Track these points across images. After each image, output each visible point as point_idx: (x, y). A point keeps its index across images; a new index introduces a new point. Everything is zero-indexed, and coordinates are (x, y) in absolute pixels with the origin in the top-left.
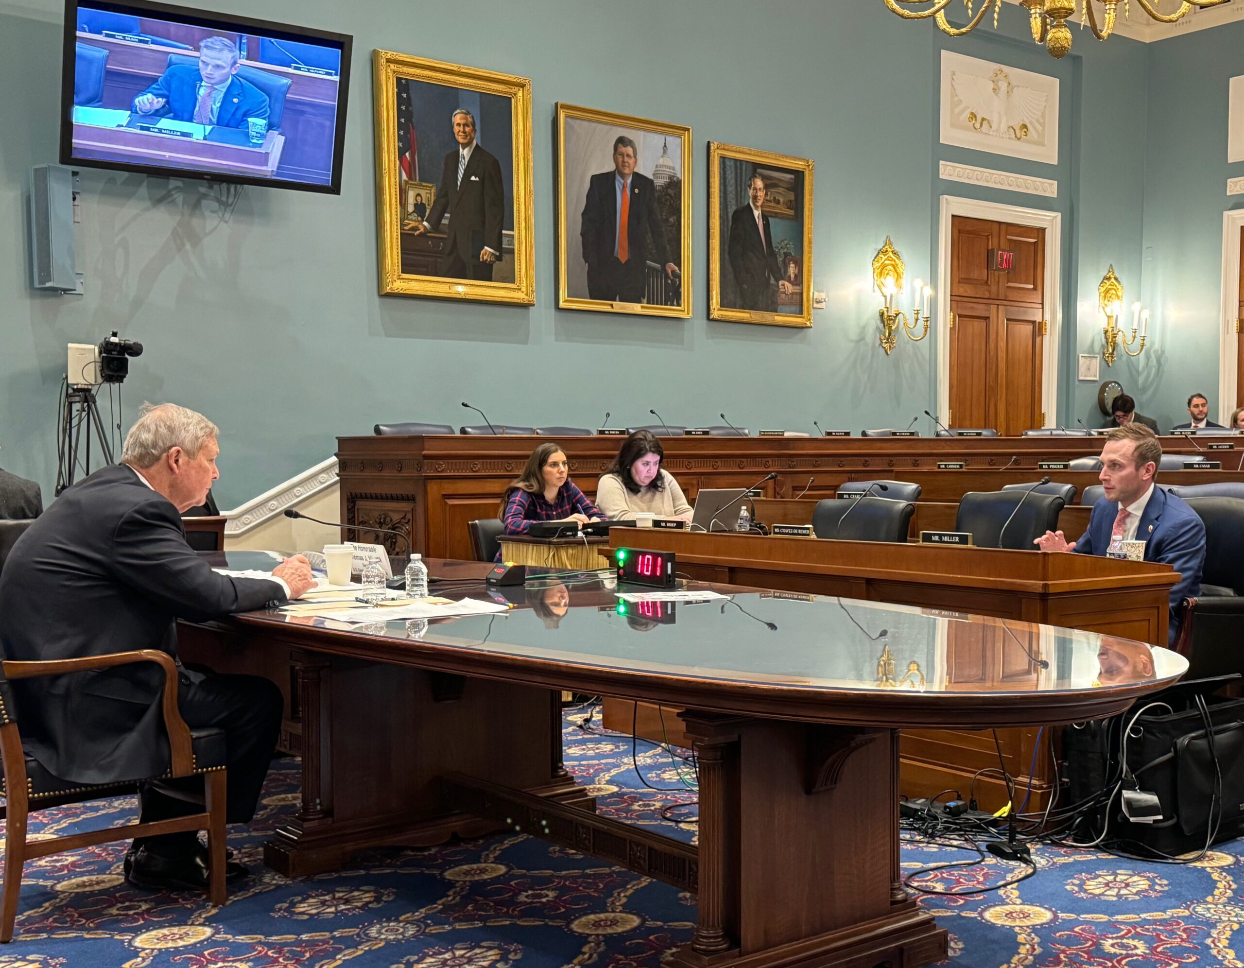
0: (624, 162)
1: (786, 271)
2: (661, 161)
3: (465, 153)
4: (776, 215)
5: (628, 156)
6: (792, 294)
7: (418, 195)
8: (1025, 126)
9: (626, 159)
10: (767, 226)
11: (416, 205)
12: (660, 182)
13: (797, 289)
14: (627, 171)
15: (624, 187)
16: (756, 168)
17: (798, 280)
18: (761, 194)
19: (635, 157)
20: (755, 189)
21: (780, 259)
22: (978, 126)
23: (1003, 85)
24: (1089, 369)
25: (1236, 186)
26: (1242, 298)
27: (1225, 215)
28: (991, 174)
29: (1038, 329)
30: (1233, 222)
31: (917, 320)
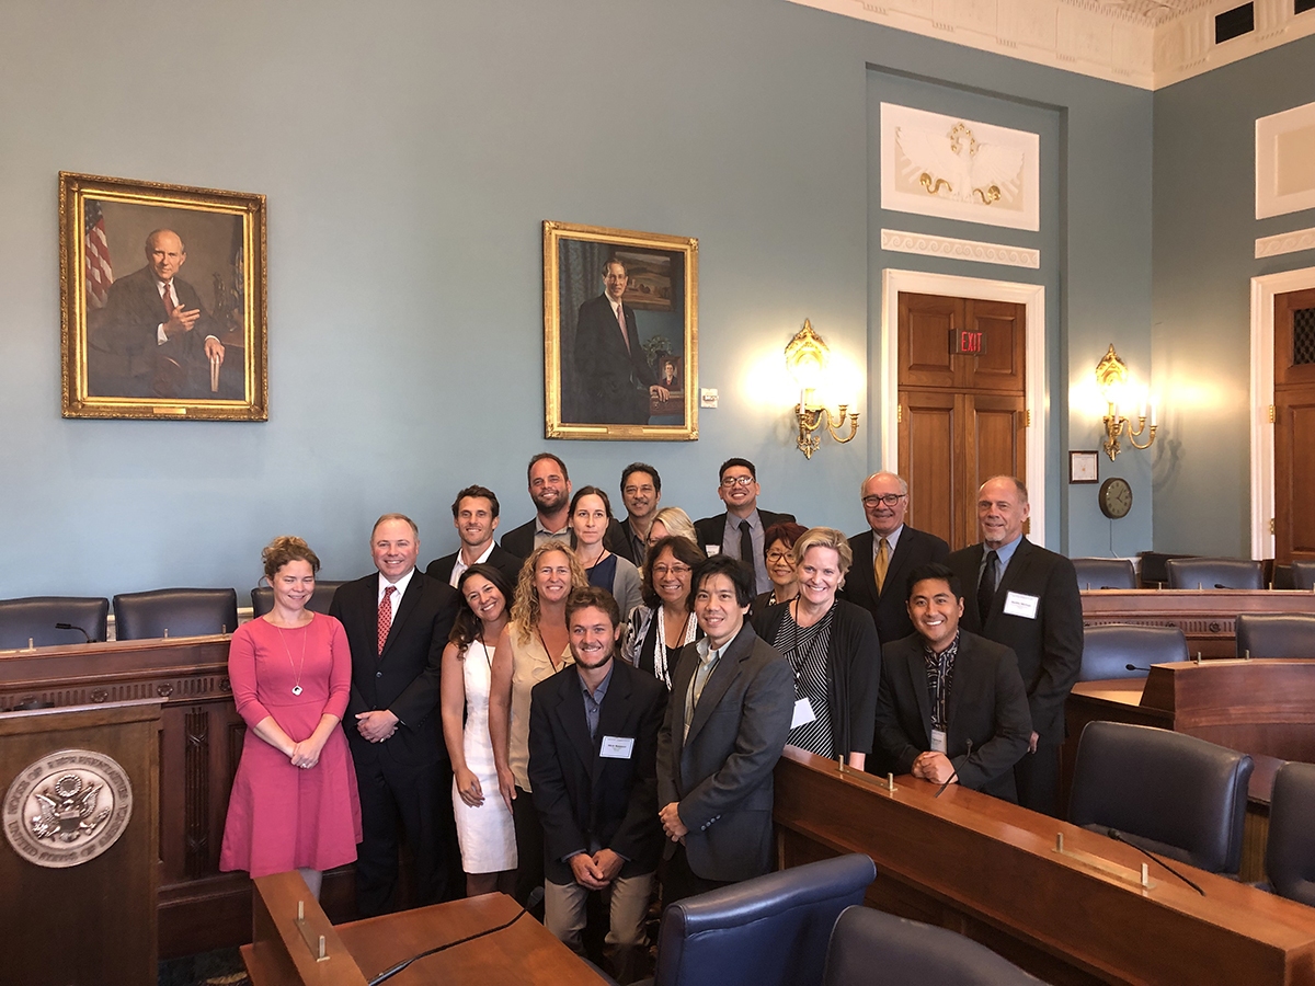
1: (660, 374)
4: (645, 307)
6: (670, 400)
8: (995, 189)
10: (630, 319)
13: (675, 395)
16: (612, 252)
17: (678, 383)
18: (622, 283)
20: (613, 276)
21: (650, 361)
22: (932, 188)
23: (965, 143)
24: (1084, 468)
25: (1265, 247)
26: (1282, 380)
27: (1254, 281)
28: (953, 244)
29: (1019, 421)
30: (1263, 292)
31: (844, 417)
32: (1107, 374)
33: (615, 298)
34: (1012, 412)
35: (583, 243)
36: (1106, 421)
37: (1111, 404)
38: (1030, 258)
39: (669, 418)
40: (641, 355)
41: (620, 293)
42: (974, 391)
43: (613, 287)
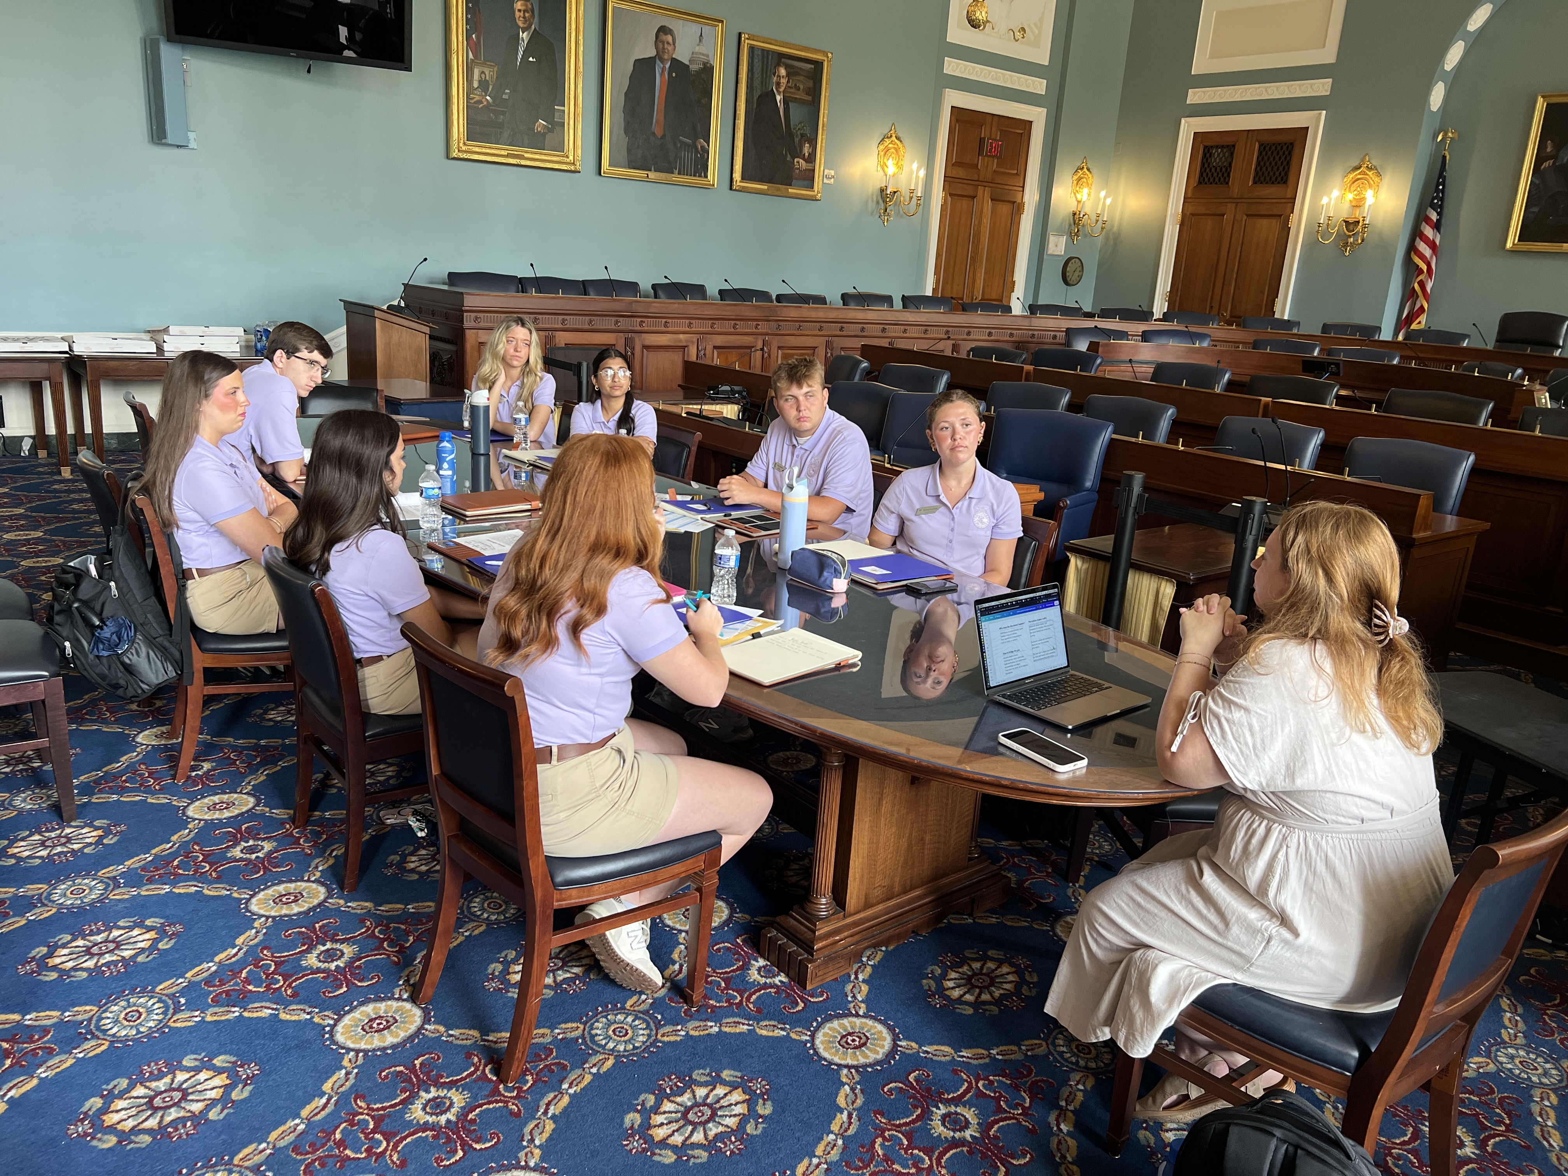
0: (664, 48)
1: (801, 150)
2: (697, 49)
3: (524, 36)
5: (668, 43)
6: (806, 170)
7: (483, 72)
8: (1023, 29)
9: (666, 46)
10: (787, 110)
11: (480, 82)
12: (694, 67)
13: (809, 166)
14: (666, 57)
15: (663, 70)
16: (781, 58)
17: (811, 159)
18: (784, 81)
19: (674, 44)
20: (779, 76)
21: (797, 140)
24: (1057, 246)
25: (1195, 96)
26: (1189, 195)
27: (1183, 121)
28: (990, 72)
29: (1017, 209)
30: (1188, 128)
31: (911, 198)
32: (1079, 179)
33: (779, 93)
34: (1014, 202)
35: (763, 51)
36: (1074, 214)
37: (1079, 202)
38: (1039, 86)
39: (805, 183)
40: (791, 135)
41: (782, 89)
42: (991, 185)
43: (778, 84)
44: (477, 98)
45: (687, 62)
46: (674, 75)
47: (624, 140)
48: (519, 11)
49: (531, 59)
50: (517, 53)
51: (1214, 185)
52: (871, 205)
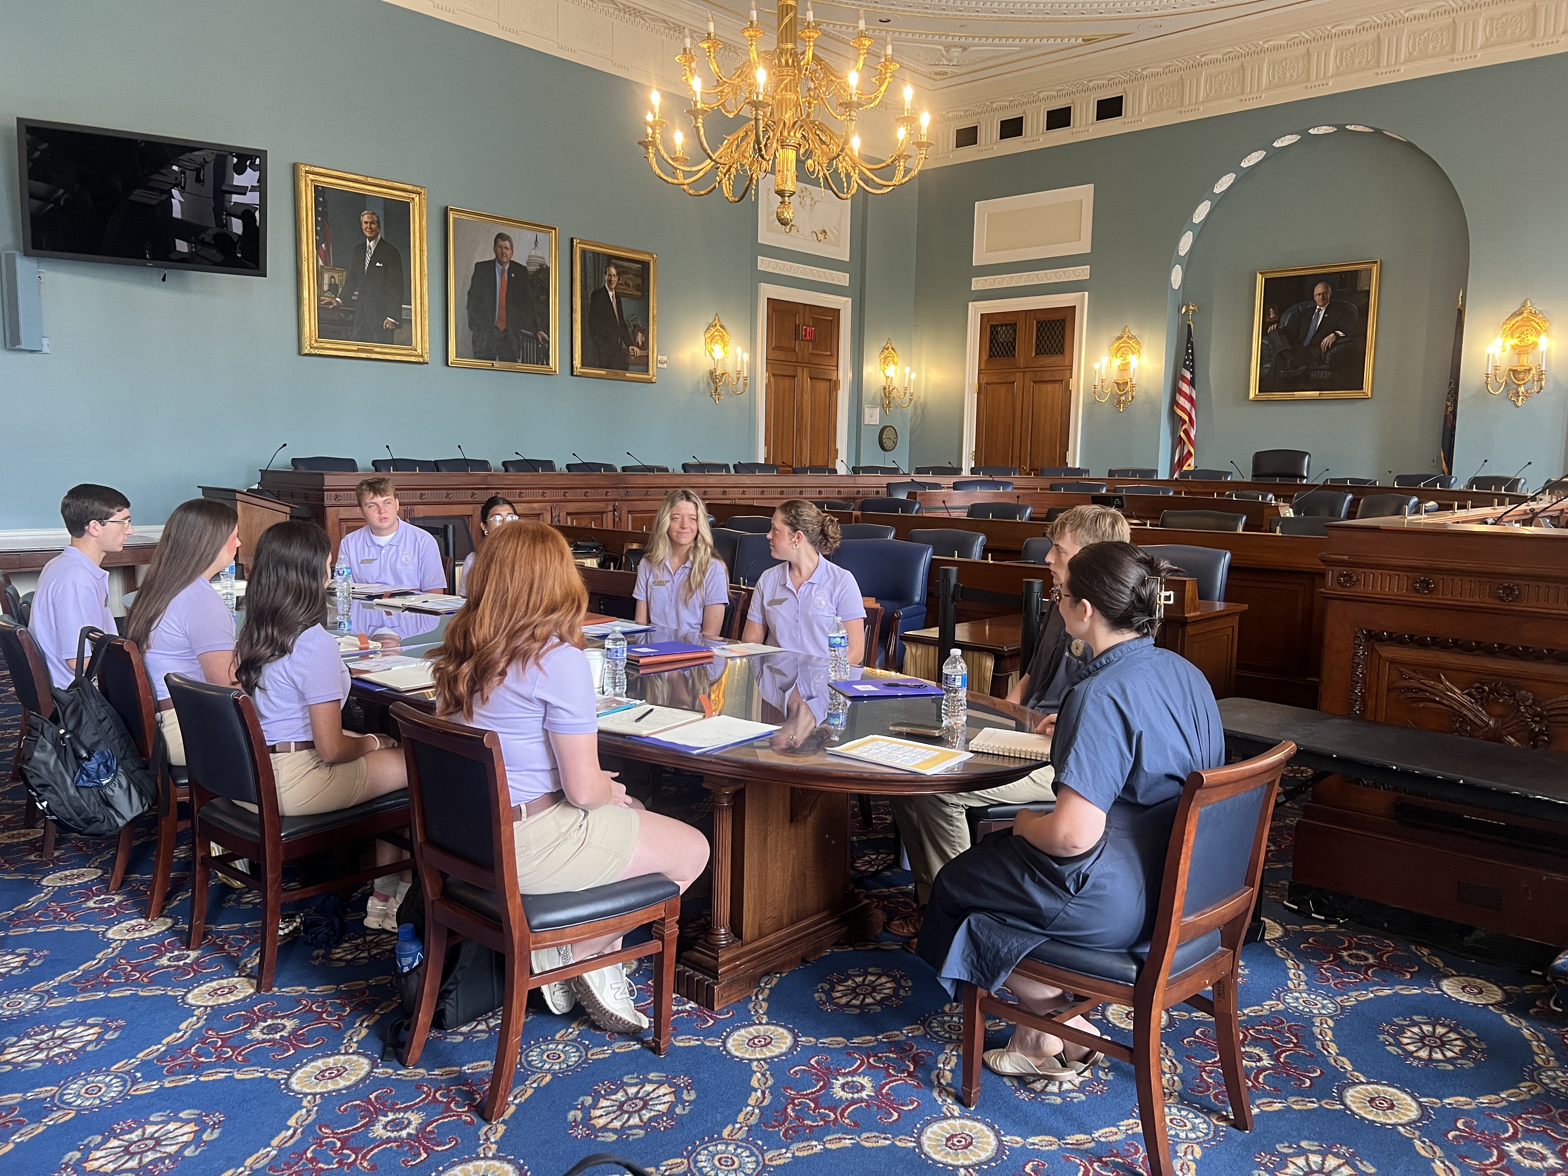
0: (502, 252)
1: (635, 339)
2: (533, 253)
3: (371, 244)
4: (626, 296)
5: (506, 248)
6: (640, 356)
7: (332, 277)
8: (825, 232)
9: (504, 250)
10: (619, 304)
11: (330, 285)
12: (532, 269)
13: (643, 353)
14: (505, 260)
15: (503, 271)
16: (610, 259)
17: (645, 346)
18: (615, 279)
19: (512, 249)
20: (610, 275)
21: (630, 330)
22: (787, 230)
23: (808, 201)
24: (872, 417)
25: (978, 284)
26: (983, 367)
27: (970, 304)
28: (798, 268)
29: (834, 386)
30: (976, 310)
31: (738, 378)
32: (886, 358)
33: (611, 289)
34: (830, 380)
35: (594, 253)
36: (885, 389)
37: (887, 378)
38: (843, 279)
39: (641, 368)
40: (625, 326)
41: (613, 286)
42: (808, 365)
43: (610, 282)
44: (328, 300)
45: (525, 264)
46: (513, 275)
47: (469, 334)
48: (366, 223)
49: (378, 264)
50: (365, 260)
51: (1002, 358)
52: (702, 386)
